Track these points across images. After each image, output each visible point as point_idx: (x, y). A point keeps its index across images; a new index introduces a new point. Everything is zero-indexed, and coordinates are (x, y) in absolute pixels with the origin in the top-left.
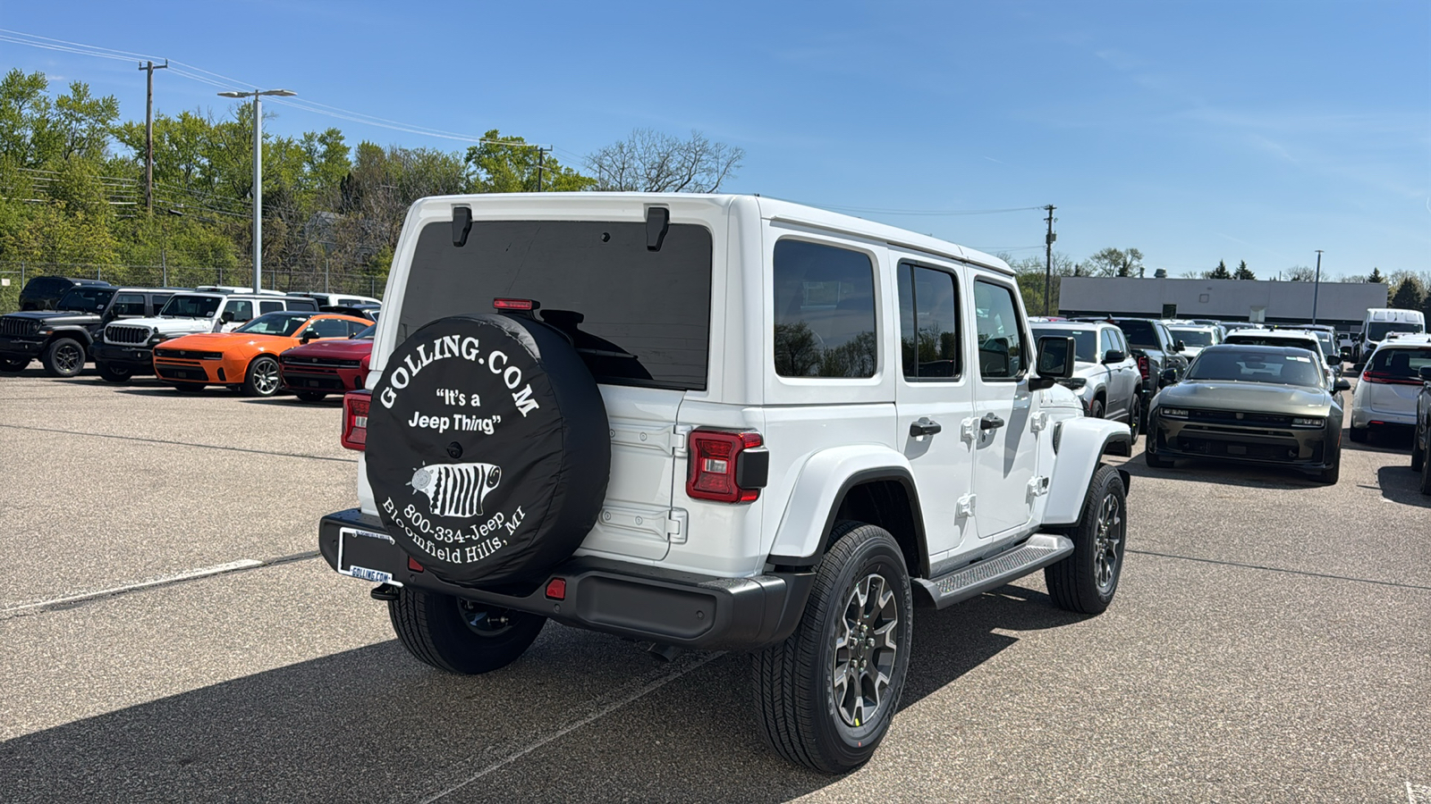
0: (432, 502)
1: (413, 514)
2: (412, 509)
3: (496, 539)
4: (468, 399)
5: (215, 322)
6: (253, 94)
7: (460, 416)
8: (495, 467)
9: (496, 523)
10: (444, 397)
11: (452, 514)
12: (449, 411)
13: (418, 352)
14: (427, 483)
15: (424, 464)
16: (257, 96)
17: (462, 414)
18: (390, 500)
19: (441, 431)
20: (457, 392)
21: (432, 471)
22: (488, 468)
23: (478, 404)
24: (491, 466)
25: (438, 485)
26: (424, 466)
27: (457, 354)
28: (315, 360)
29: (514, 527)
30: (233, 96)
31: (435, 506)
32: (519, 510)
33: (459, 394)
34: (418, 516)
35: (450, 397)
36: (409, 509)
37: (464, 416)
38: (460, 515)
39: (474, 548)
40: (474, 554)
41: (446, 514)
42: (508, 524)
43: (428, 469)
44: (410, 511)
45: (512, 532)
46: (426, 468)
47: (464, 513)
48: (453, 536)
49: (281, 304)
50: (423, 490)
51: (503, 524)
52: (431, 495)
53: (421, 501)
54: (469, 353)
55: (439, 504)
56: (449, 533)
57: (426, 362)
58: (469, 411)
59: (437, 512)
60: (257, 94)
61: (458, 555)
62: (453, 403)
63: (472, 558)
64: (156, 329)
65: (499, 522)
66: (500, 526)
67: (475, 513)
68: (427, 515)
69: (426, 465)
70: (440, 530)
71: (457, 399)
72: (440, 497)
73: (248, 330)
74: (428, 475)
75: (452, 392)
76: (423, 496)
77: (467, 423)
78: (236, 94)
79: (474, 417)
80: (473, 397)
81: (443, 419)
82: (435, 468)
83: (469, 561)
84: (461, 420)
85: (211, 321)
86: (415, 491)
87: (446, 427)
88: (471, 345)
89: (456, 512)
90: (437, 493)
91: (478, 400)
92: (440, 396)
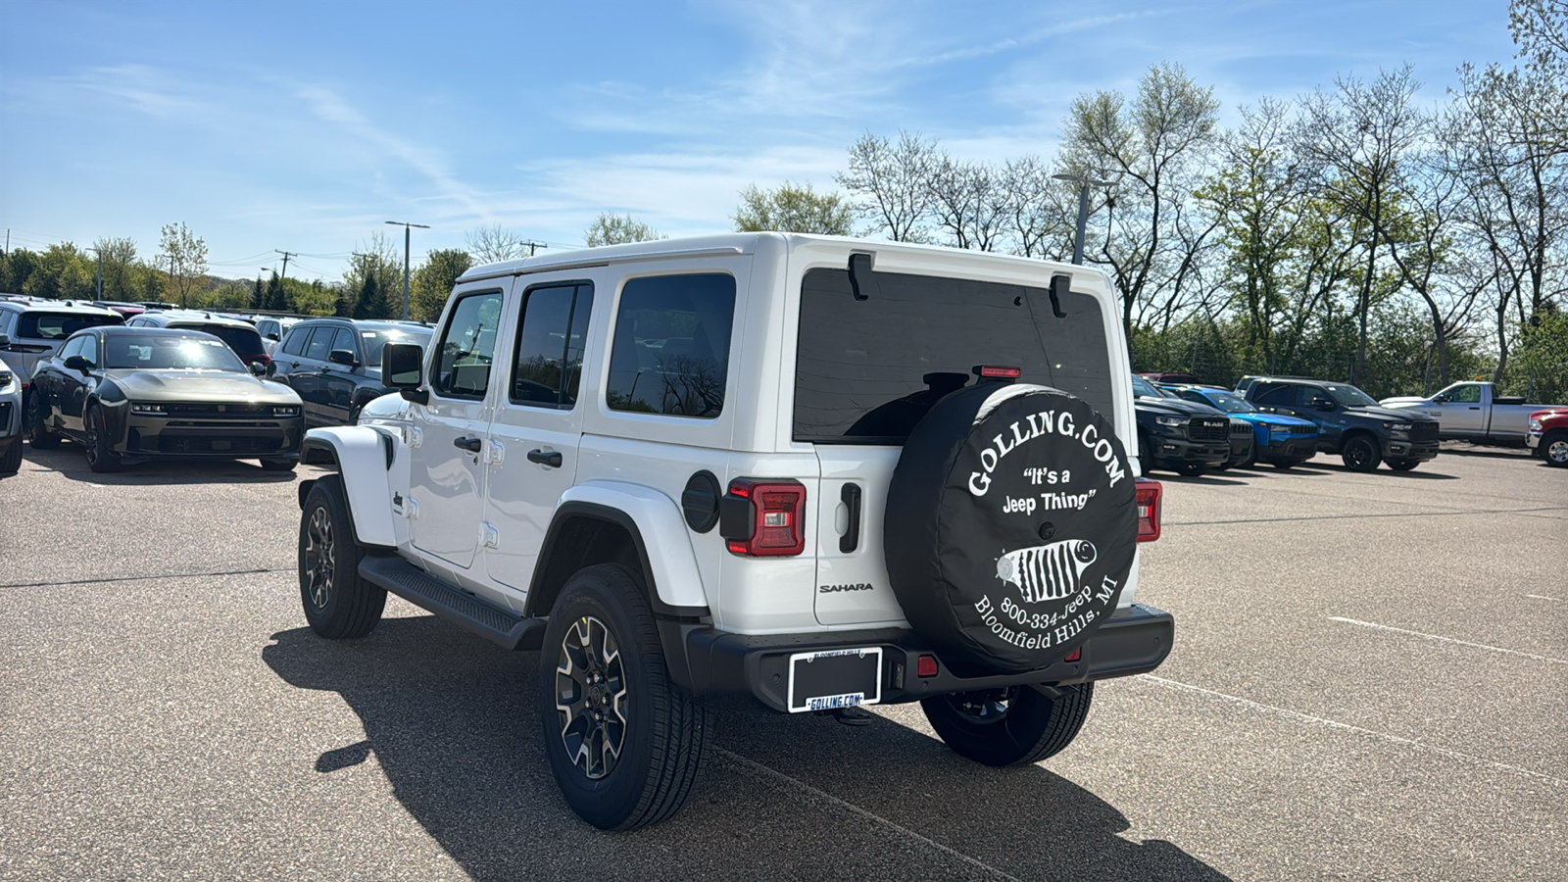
0: (1022, 590)
1: (1010, 607)
2: (1008, 602)
3: (1091, 612)
4: (1060, 477)
7: (1050, 495)
8: (1081, 542)
9: (1084, 597)
10: (1031, 477)
11: (1045, 597)
12: (1035, 491)
13: (1012, 430)
14: (1011, 571)
15: (1004, 551)
17: (1052, 492)
18: (986, 598)
19: (1029, 514)
20: (1045, 470)
21: (1013, 558)
22: (1073, 543)
23: (1068, 480)
24: (1076, 541)
25: (1021, 572)
26: (1003, 555)
27: (1050, 430)
29: (1108, 597)
31: (1026, 594)
32: (1106, 579)
33: (1048, 472)
34: (1015, 608)
35: (1037, 476)
36: (1005, 603)
37: (1054, 494)
38: (1054, 597)
39: (1064, 628)
40: (1065, 633)
41: (1038, 599)
42: (1099, 595)
43: (1008, 556)
44: (1007, 605)
45: (1106, 602)
46: (1006, 556)
47: (1059, 593)
48: (1049, 621)
50: (1010, 580)
51: (1093, 595)
52: (1019, 584)
53: (1012, 591)
54: (1066, 429)
55: (1029, 590)
56: (1045, 618)
57: (1020, 441)
58: (1058, 489)
59: (1030, 599)
61: (1048, 639)
62: (1039, 482)
63: (1062, 638)
65: (1086, 596)
66: (1089, 600)
67: (1072, 591)
68: (1022, 605)
69: (1006, 553)
70: (1036, 618)
71: (1045, 478)
72: (1027, 583)
74: (1009, 564)
75: (1040, 470)
76: (1012, 585)
77: (1056, 502)
79: (1063, 494)
80: (1064, 473)
81: (1028, 501)
82: (1016, 554)
83: (1059, 641)
84: (1051, 499)
86: (1005, 583)
87: (1033, 508)
88: (1067, 420)
89: (1050, 594)
90: (1023, 579)
91: (1068, 476)
92: (1028, 477)
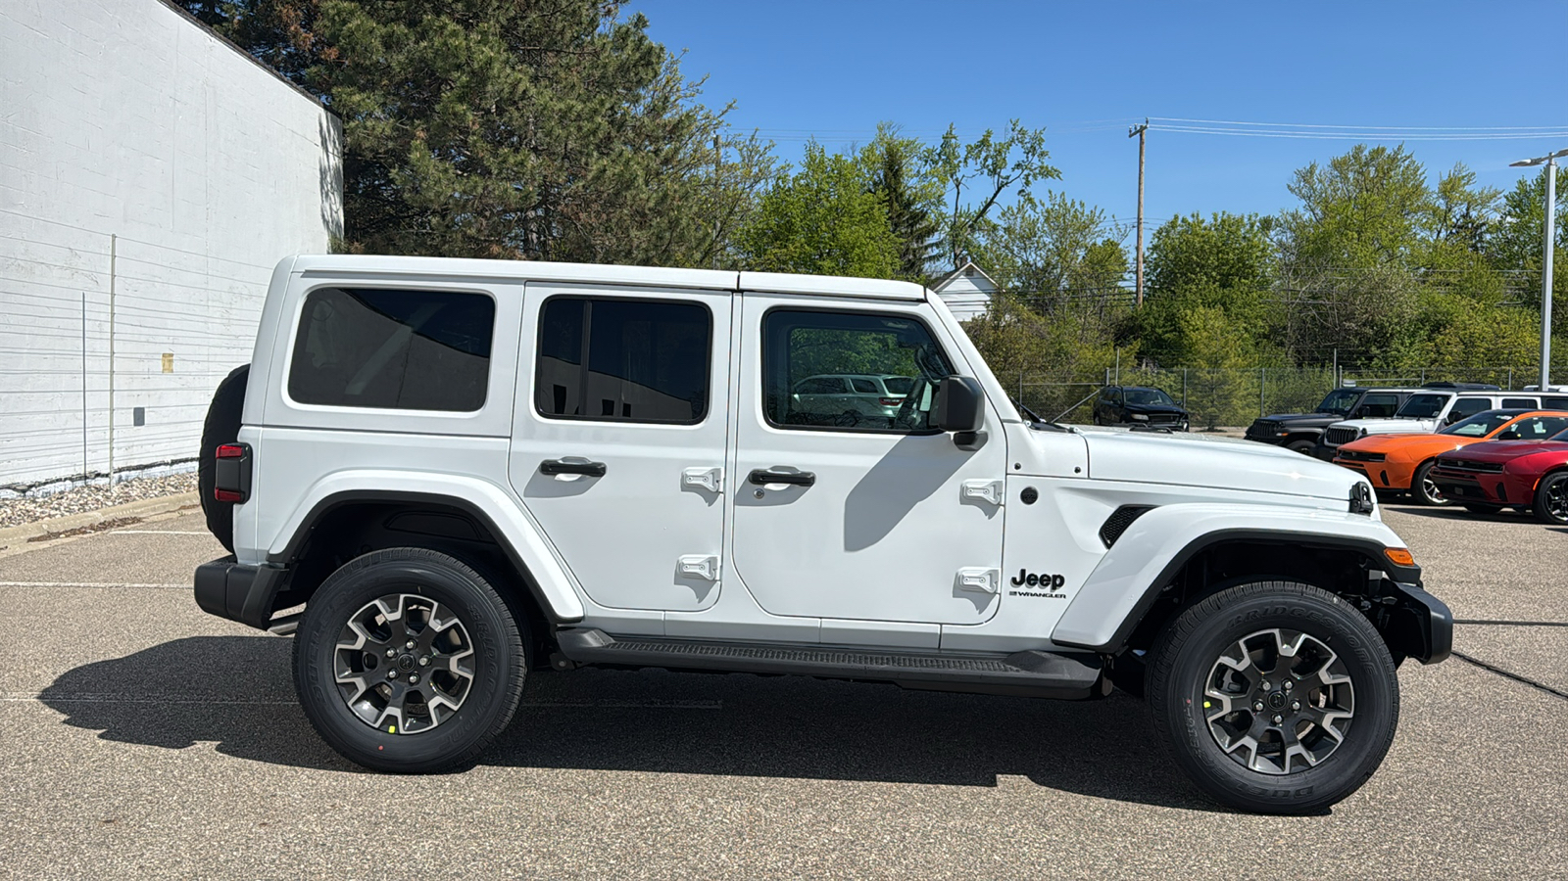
5: (1438, 422)
6: (1546, 159)
16: (1550, 160)
28: (1460, 463)
30: (1525, 164)
49: (1535, 401)
60: (1550, 158)
64: (1364, 430)
73: (1457, 432)
78: (1529, 161)
85: (1434, 421)
